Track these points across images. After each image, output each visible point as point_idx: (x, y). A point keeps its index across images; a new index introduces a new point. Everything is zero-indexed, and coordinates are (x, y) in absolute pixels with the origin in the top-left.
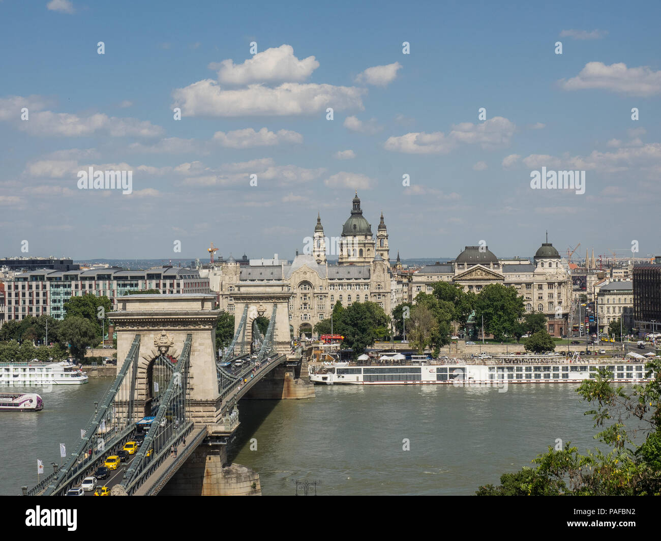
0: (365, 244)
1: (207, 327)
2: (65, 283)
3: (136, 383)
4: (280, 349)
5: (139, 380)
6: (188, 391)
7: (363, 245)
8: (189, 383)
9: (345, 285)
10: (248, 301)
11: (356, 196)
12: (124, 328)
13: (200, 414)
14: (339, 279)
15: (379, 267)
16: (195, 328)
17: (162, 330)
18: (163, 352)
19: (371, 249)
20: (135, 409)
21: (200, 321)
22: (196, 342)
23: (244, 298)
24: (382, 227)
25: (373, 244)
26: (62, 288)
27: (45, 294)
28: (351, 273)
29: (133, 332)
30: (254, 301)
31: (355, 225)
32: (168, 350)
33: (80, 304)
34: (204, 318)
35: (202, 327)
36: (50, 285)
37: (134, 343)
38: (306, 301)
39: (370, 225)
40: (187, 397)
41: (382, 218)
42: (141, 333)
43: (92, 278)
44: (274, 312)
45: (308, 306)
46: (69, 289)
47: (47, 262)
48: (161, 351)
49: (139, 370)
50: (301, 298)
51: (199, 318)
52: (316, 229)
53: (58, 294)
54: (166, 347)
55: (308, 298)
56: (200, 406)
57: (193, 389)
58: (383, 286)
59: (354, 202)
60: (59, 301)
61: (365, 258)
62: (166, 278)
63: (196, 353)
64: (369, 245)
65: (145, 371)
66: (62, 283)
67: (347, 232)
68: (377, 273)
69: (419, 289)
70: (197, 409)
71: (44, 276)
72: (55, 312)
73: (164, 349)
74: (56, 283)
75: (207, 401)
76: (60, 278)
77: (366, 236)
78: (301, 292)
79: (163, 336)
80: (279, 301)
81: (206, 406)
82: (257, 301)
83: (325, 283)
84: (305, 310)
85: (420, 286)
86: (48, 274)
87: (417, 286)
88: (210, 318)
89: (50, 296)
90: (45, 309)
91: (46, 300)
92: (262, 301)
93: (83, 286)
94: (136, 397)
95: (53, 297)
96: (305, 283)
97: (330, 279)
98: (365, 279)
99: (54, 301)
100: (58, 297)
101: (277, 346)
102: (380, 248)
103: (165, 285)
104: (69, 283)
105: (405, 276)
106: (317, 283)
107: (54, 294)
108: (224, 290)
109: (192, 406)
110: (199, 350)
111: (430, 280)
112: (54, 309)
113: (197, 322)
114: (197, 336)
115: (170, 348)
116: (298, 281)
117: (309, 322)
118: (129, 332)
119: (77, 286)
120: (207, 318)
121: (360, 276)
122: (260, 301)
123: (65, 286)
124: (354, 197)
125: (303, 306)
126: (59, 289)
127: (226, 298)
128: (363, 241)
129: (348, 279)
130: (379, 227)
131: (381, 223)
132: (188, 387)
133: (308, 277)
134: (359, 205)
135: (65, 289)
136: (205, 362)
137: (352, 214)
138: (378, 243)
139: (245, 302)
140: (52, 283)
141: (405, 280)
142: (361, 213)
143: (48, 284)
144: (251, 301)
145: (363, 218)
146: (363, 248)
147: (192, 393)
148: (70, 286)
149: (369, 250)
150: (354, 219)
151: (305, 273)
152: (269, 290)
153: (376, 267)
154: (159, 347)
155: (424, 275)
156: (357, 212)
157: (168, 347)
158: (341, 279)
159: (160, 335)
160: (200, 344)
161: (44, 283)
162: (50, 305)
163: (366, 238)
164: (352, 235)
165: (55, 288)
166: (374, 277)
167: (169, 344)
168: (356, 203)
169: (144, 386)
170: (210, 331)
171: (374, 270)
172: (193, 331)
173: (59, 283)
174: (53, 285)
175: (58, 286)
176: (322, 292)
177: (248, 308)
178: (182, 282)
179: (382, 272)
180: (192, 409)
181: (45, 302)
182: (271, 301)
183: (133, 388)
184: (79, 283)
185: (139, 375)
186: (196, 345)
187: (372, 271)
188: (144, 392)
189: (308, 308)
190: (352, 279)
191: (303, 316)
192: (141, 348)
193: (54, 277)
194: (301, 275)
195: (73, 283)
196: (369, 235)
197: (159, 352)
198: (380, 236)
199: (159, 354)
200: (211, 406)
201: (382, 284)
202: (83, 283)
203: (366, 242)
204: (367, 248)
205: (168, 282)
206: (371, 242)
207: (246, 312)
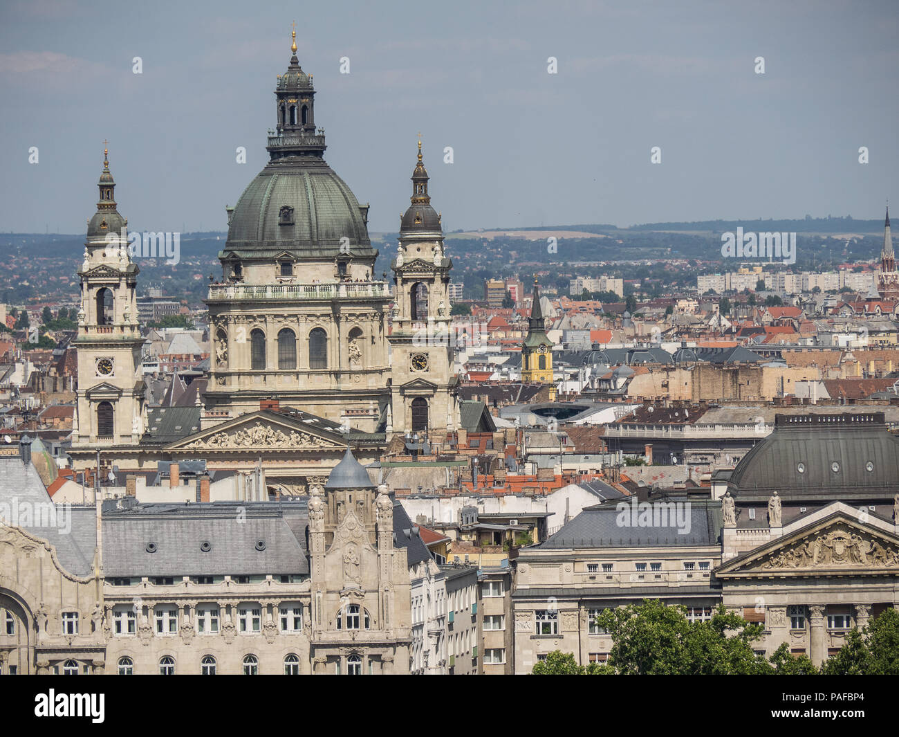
0: (335, 304)
7: (328, 310)
9: (187, 608)
11: (294, 61)
14: (158, 580)
15: (350, 519)
19: (368, 327)
24: (419, 221)
25: (378, 302)
28: (216, 549)
31: (287, 212)
39: (364, 210)
41: (420, 179)
52: (93, 231)
58: (373, 614)
59: (281, 95)
61: (337, 374)
64: (358, 310)
67: (247, 247)
68: (342, 548)
69: (545, 627)
77: (343, 263)
83: (89, 600)
87: (540, 613)
97: (117, 581)
98: (284, 578)
102: (408, 329)
105: (498, 536)
106: (52, 597)
111: (602, 581)
121: (263, 562)
128: (325, 288)
129: (201, 579)
130: (408, 223)
131: (415, 201)
133: (8, 571)
134: (306, 111)
137: (275, 152)
138: (403, 303)
141: (493, 560)
142: (318, 151)
145: (327, 172)
146: (330, 327)
149: (355, 333)
150: (284, 181)
153: (337, 521)
155: (573, 560)
156: (296, 149)
158: (169, 580)
163: (343, 273)
164: (271, 261)
166: (326, 570)
168: (294, 102)
171: (330, 535)
176: (77, 643)
179: (366, 545)
187: (317, 542)
190: (222, 577)
196: (358, 260)
198: (409, 267)
201: (370, 603)
203: (343, 293)
204: (346, 327)
206: (369, 292)
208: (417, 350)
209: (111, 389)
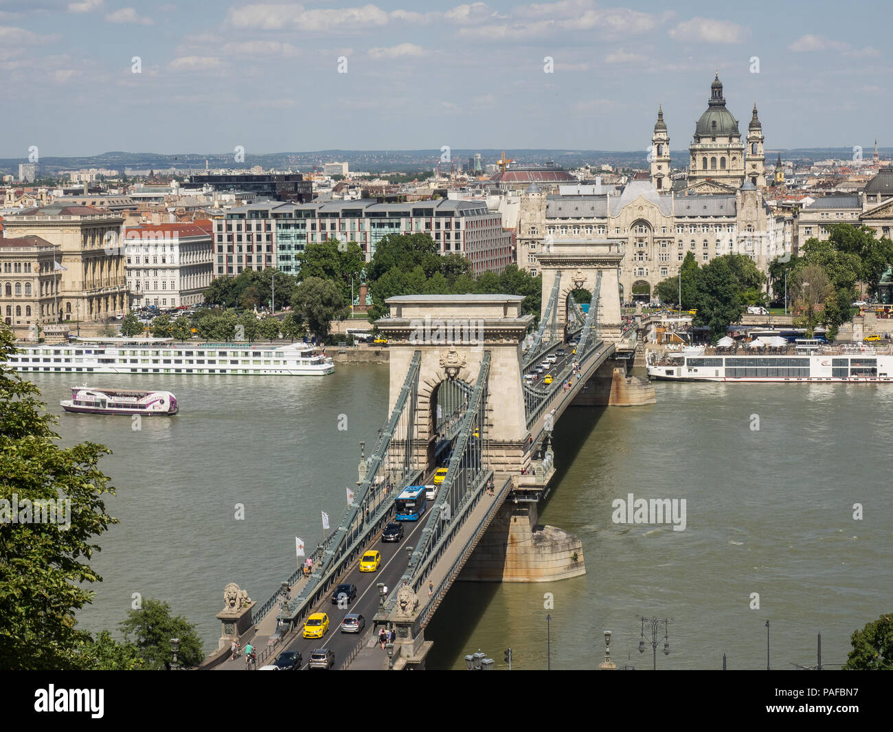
0: (728, 150)
1: (511, 341)
2: (298, 222)
3: (416, 417)
4: (606, 335)
5: (419, 412)
6: (485, 428)
7: (726, 152)
8: (487, 418)
9: (699, 226)
10: (561, 267)
11: (717, 78)
12: (400, 342)
13: (502, 460)
14: (691, 217)
15: (749, 199)
16: (495, 343)
17: (450, 345)
18: (452, 375)
19: (738, 157)
20: (415, 452)
21: (502, 334)
22: (496, 362)
23: (555, 262)
24: (754, 125)
25: (741, 150)
26: (292, 228)
27: (269, 238)
28: (708, 208)
29: (412, 347)
30: (569, 267)
31: (714, 122)
32: (458, 372)
33: (319, 255)
34: (508, 330)
35: (505, 341)
36: (277, 224)
37: (413, 363)
38: (642, 249)
39: (737, 122)
40: (484, 436)
41: (755, 112)
42: (422, 348)
43: (335, 215)
44: (598, 282)
45: (644, 256)
46: (303, 230)
47: (267, 178)
48: (449, 374)
49: (420, 399)
50: (635, 243)
51: (501, 330)
52: (656, 128)
53: (288, 237)
54: (455, 368)
55: (644, 244)
56: (502, 449)
57: (492, 425)
58: (756, 228)
59: (712, 88)
60: (290, 247)
61: (729, 171)
62: (440, 214)
63: (496, 377)
64: (735, 152)
65: (428, 400)
66: (293, 222)
67: (702, 133)
68: (746, 208)
69: (808, 232)
70: (498, 452)
71: (267, 211)
72: (283, 263)
73: (452, 371)
74: (284, 222)
75: (511, 442)
76: (290, 215)
77: (730, 138)
78: (635, 235)
79: (452, 353)
80: (605, 267)
81: (510, 449)
82: (573, 267)
83: (670, 223)
84: (641, 262)
85: (810, 228)
86: (273, 209)
87: (806, 228)
88: (515, 330)
89: (277, 240)
90: (269, 259)
91: (272, 246)
92: (581, 267)
93: (323, 227)
94: (415, 436)
95: (280, 242)
96: (641, 223)
97: (678, 217)
98: (728, 217)
99: (282, 247)
100: (287, 242)
101: (602, 331)
102: (751, 157)
103: (438, 225)
104: (303, 222)
105: (789, 209)
106: (658, 223)
107: (282, 237)
108: (522, 232)
109: (491, 449)
110: (501, 373)
111: (825, 218)
112: (283, 258)
113: (498, 334)
114: (498, 354)
115: (461, 370)
116: (631, 219)
117: (646, 279)
118: (405, 347)
119: (313, 227)
120: (512, 330)
121: (722, 212)
122: (577, 267)
123: (297, 226)
124: (713, 80)
125: (638, 256)
126: (288, 230)
127: (526, 243)
128: (726, 145)
129: (703, 217)
130: (751, 125)
131: (753, 119)
132: (485, 422)
133: (646, 214)
134: (720, 92)
135: (298, 230)
136: (508, 389)
137: (711, 105)
138: (749, 149)
139: (557, 267)
140: (279, 222)
141: (788, 215)
142: (724, 104)
143: (273, 222)
144: (565, 267)
145: (727, 111)
146: (726, 157)
147: (491, 430)
148: (304, 226)
149: (734, 158)
150: (713, 113)
151: (641, 208)
152: (591, 251)
153: (745, 200)
154: (447, 368)
155: (817, 212)
156: (717, 103)
157: (458, 369)
158: (694, 217)
159: (447, 352)
160: (502, 365)
161: (268, 222)
162: (277, 253)
163: (730, 141)
164: (709, 137)
165: (283, 228)
166: (742, 214)
167: (459, 364)
168: (717, 88)
169: (426, 421)
170: (516, 347)
171: (743, 204)
172: (492, 347)
173: (289, 222)
174: (280, 225)
175: (287, 226)
176: (666, 236)
177: (561, 276)
178: (462, 221)
179: (754, 207)
180: (491, 452)
181: (269, 248)
182: (594, 267)
183: (411, 424)
184: (317, 222)
185: (420, 406)
186: (496, 365)
187: (739, 206)
188: (426, 428)
189: (644, 259)
190: (710, 216)
191: (637, 270)
192: (422, 368)
193: (281, 214)
194: (635, 212)
195: (309, 222)
196: (735, 137)
197: (446, 374)
198: (751, 138)
199: (447, 377)
200: (516, 449)
201: (754, 224)
202: (322, 221)
203: (731, 147)
204: (732, 157)
205: (443, 221)
206: (739, 146)
207: (557, 282)
208: (754, 163)
209: (661, 174)
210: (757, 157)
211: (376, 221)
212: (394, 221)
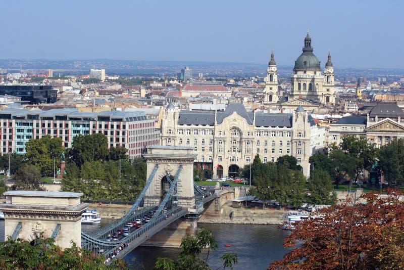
0: (314, 79)
1: (72, 219)
2: (28, 122)
4: (183, 203)
7: (312, 80)
9: (270, 132)
10: (158, 162)
11: (308, 35)
12: (11, 217)
14: (265, 127)
15: (300, 117)
16: (63, 220)
17: (38, 220)
18: (39, 237)
21: (67, 215)
22: (63, 230)
23: (154, 159)
24: (329, 64)
25: (321, 79)
26: (25, 126)
27: (11, 131)
28: (276, 121)
29: (16, 220)
30: (163, 162)
31: (305, 62)
32: (42, 235)
34: (70, 213)
35: (68, 219)
36: (16, 123)
39: (320, 62)
41: (329, 57)
42: (23, 221)
43: (51, 119)
44: (179, 172)
46: (31, 127)
48: (37, 236)
50: (231, 141)
52: (270, 64)
53: (22, 131)
54: (41, 233)
55: (237, 142)
58: (303, 134)
59: (305, 41)
60: (23, 137)
61: (313, 92)
62: (114, 120)
64: (318, 80)
66: (26, 122)
67: (298, 68)
68: (298, 122)
69: (335, 138)
72: (19, 146)
73: (39, 235)
74: (20, 122)
76: (24, 117)
77: (315, 72)
78: (231, 137)
79: (39, 224)
82: (165, 162)
83: (252, 130)
84: (234, 153)
85: (336, 136)
87: (333, 135)
88: (74, 213)
89: (15, 132)
90: (10, 144)
92: (170, 162)
93: (43, 125)
95: (18, 134)
96: (235, 129)
97: (257, 126)
98: (287, 127)
99: (19, 137)
100: (22, 134)
101: (181, 201)
102: (326, 84)
103: (112, 127)
104: (31, 122)
106: (245, 129)
107: (19, 130)
108: (163, 132)
110: (66, 236)
111: (345, 130)
112: (19, 143)
113: (64, 215)
114: (65, 226)
116: (229, 127)
117: (237, 164)
118: (13, 220)
119: (37, 125)
120: (72, 213)
121: (284, 124)
122: (168, 162)
123: (28, 124)
125: (232, 149)
126: (22, 127)
127: (165, 139)
128: (312, 76)
129: (272, 127)
130: (327, 65)
131: (328, 61)
133: (238, 124)
134: (310, 44)
135: (28, 127)
137: (304, 51)
138: (325, 80)
139: (156, 162)
140: (17, 121)
142: (312, 51)
143: (14, 122)
144: (160, 162)
145: (314, 55)
146: (312, 83)
148: (32, 124)
150: (305, 56)
151: (235, 120)
153: (297, 117)
154: (36, 233)
155: (340, 126)
156: (308, 48)
158: (267, 127)
159: (36, 224)
160: (67, 232)
161: (10, 121)
162: (15, 140)
163: (315, 74)
164: (302, 71)
165: (20, 125)
166: (295, 126)
167: (43, 231)
168: (308, 42)
171: (296, 120)
172: (61, 222)
173: (23, 122)
174: (18, 123)
175: (22, 124)
176: (249, 138)
177: (157, 167)
178: (127, 124)
179: (303, 122)
181: (11, 137)
182: (178, 163)
184: (40, 121)
186: (63, 233)
187: (294, 121)
189: (237, 151)
191: (232, 158)
192: (23, 232)
193: (19, 116)
194: (231, 122)
195: (35, 122)
196: (318, 71)
197: (35, 237)
198: (327, 73)
201: (303, 132)
202: (43, 122)
203: (315, 77)
204: (315, 83)
205: (115, 124)
206: (320, 77)
208: (328, 88)
209: (272, 93)
210: (330, 85)
211: (75, 122)
212: (86, 123)
